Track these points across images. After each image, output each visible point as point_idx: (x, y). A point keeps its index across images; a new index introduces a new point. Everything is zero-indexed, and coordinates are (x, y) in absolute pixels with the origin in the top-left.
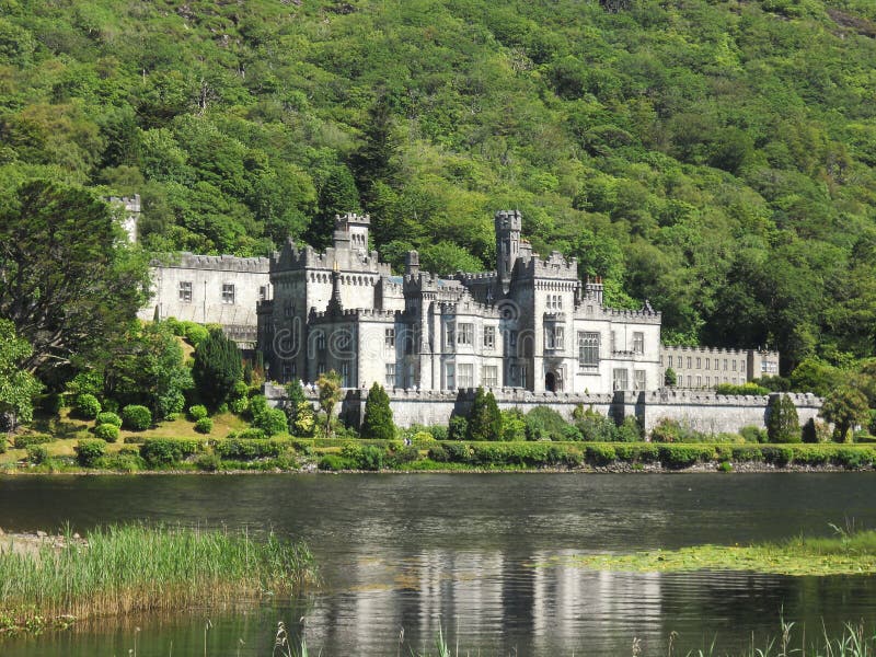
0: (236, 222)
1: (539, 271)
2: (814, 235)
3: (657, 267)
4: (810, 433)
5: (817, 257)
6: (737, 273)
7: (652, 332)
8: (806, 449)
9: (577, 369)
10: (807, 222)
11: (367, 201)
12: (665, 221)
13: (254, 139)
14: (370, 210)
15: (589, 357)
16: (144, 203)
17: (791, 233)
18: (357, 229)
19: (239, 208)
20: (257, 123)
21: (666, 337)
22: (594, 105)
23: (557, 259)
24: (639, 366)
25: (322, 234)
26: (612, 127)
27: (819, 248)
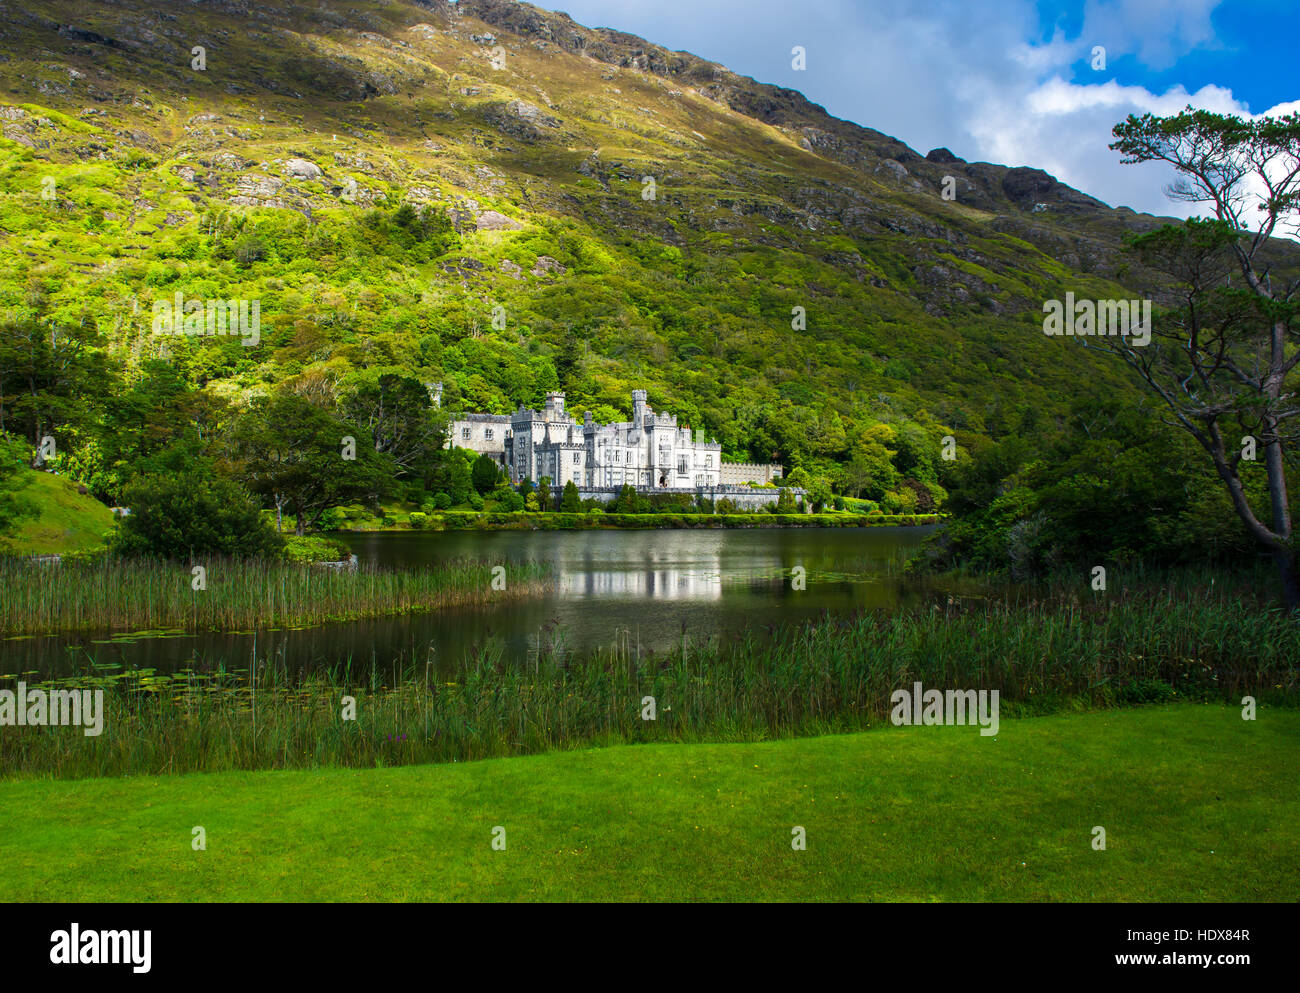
0: (495, 397)
1: (657, 422)
2: (801, 403)
3: (718, 420)
4: (801, 508)
5: (801, 414)
6: (760, 422)
7: (717, 455)
8: (798, 516)
9: (677, 475)
10: (797, 396)
11: (562, 384)
12: (723, 395)
13: (503, 351)
14: (564, 390)
15: (682, 469)
16: (445, 387)
17: (788, 401)
18: (559, 400)
19: (495, 389)
20: (505, 343)
21: (723, 460)
22: (683, 334)
23: (665, 415)
24: (709, 473)
25: (541, 403)
26: (693, 345)
27: (803, 410)
